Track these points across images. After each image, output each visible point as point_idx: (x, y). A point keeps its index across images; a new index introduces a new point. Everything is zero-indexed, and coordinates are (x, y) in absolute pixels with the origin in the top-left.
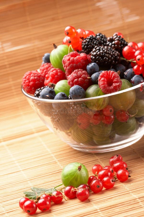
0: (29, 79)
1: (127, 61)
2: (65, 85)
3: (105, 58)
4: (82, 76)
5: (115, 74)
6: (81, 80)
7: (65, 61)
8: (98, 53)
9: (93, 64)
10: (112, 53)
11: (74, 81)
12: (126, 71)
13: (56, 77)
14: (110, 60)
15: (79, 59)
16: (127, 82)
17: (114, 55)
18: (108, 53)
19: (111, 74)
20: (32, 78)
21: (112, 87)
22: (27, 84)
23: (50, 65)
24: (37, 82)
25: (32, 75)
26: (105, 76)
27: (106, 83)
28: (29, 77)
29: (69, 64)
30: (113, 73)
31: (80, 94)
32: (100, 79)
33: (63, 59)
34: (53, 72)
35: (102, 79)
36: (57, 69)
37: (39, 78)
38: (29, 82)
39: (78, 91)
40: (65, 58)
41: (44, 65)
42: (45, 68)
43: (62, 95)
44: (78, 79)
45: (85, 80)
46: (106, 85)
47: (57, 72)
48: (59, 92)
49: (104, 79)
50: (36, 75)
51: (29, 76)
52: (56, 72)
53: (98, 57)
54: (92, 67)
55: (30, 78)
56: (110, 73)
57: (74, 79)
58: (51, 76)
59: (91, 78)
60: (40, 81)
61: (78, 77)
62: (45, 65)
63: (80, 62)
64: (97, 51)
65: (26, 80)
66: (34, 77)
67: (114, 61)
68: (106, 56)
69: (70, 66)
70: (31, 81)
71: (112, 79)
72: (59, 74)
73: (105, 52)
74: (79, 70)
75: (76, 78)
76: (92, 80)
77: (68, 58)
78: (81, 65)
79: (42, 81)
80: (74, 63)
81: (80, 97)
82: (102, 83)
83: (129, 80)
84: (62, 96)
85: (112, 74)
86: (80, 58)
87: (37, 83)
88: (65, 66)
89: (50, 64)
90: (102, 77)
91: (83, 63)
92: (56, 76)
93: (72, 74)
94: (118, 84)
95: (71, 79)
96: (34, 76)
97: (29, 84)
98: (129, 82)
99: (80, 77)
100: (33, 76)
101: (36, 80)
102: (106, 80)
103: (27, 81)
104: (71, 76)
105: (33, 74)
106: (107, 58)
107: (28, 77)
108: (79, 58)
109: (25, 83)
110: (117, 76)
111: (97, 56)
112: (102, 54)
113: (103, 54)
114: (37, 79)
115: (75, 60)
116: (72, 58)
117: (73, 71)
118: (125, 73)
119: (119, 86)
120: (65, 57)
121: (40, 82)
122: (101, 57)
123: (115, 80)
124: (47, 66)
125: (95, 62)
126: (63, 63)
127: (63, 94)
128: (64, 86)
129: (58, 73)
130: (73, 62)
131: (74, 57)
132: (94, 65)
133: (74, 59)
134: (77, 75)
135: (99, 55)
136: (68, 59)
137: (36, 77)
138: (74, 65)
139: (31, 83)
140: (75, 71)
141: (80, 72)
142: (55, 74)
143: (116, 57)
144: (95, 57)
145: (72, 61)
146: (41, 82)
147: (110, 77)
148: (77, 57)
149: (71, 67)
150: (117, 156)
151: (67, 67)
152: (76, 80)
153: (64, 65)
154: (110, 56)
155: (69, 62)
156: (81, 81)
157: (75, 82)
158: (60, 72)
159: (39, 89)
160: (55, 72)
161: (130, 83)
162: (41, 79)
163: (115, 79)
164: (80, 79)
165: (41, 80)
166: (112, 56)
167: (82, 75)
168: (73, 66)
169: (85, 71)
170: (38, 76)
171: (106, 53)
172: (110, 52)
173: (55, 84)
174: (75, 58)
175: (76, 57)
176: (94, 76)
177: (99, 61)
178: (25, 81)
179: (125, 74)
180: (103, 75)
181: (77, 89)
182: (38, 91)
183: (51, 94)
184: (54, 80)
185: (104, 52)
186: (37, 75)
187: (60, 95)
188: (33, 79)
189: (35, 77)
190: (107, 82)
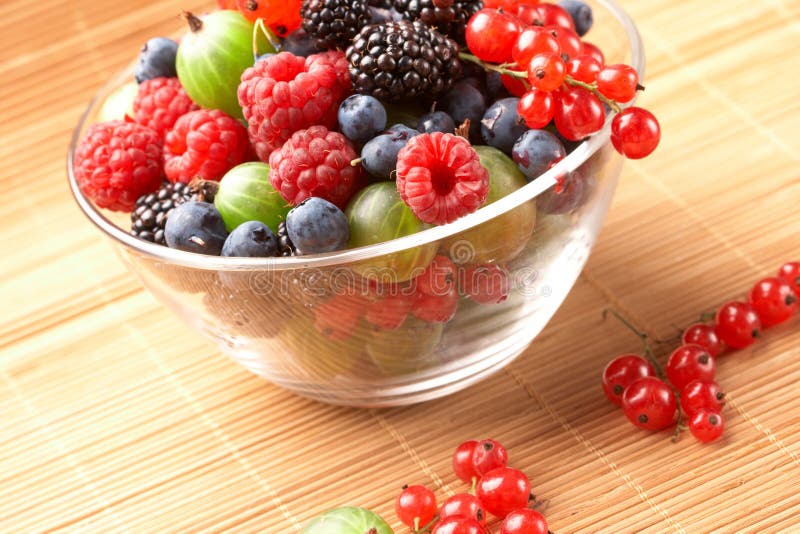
0: (107, 160)
1: (486, 70)
2: (259, 188)
3: (407, 75)
4: (329, 158)
5: (459, 150)
6: (326, 173)
7: (252, 96)
8: (381, 58)
9: (362, 101)
10: (430, 52)
11: (300, 179)
12: (488, 113)
13: (214, 152)
14: (425, 80)
15: (309, 89)
16: (498, 160)
17: (438, 55)
18: (419, 55)
19: (443, 148)
20: (116, 156)
21: (452, 200)
22: (101, 180)
23: (176, 89)
24: (138, 171)
25: (113, 142)
26: (424, 158)
27: (429, 185)
28: (105, 152)
29: (272, 110)
30: (452, 143)
31: (334, 234)
32: (406, 172)
33: (242, 86)
34: (203, 133)
35: (415, 172)
36: (212, 114)
37: (141, 151)
38: (109, 171)
39: (324, 226)
40: (249, 82)
41: (152, 90)
42: (157, 103)
43: (256, 232)
44: (315, 171)
45: (342, 172)
46: (432, 196)
47: (215, 128)
48: (242, 220)
49: (422, 172)
50: (129, 139)
51: (106, 146)
52: (213, 131)
53: (379, 74)
54: (361, 114)
55: (111, 155)
56: (438, 142)
57: (299, 170)
58: (195, 147)
59: (364, 160)
60: (149, 161)
61: (313, 163)
62: (157, 88)
63: (313, 98)
64: (375, 50)
65: (93, 164)
66: (124, 154)
67: (439, 81)
68: (412, 69)
69: (274, 116)
70: (117, 169)
71: (450, 165)
72: (224, 135)
73: (405, 53)
74: (313, 130)
75: (305, 169)
76: (367, 166)
77: (262, 85)
78: (318, 109)
79: (155, 164)
80: (291, 106)
81: (333, 247)
82: (414, 190)
83: (507, 149)
84: (255, 240)
85: (449, 149)
86: (312, 82)
87: (141, 176)
88: (250, 114)
89: (174, 85)
90: (412, 162)
91: (325, 101)
92: (214, 146)
93: (286, 146)
94: (476, 187)
95: (284, 169)
96: (122, 145)
97: (108, 182)
98: (505, 157)
99: (321, 161)
100: (118, 147)
101: (135, 163)
102: (427, 173)
103: (98, 170)
104: (283, 159)
105: (118, 135)
106: (416, 76)
107: (100, 155)
108: (305, 84)
109: (93, 176)
110: (469, 156)
111: (377, 72)
112: (393, 62)
113: (400, 61)
114: (136, 157)
115: (292, 96)
116: (278, 87)
117: (290, 136)
118: (484, 121)
119: (480, 193)
120: (249, 78)
121: (150, 167)
122: (391, 73)
123: (465, 172)
124: (163, 93)
125: (368, 92)
126: (240, 101)
127: (260, 229)
128: (252, 189)
129: (220, 134)
130: (285, 101)
131: (288, 82)
132: (369, 105)
133: (286, 90)
134: (309, 154)
135: (385, 68)
136: (266, 91)
137: (131, 151)
138: (291, 110)
139: (117, 177)
140: (296, 136)
141: (318, 141)
142: (208, 139)
143: (445, 63)
144: (371, 76)
145: (280, 97)
146: (153, 168)
147: (442, 159)
148: (300, 78)
149: (278, 122)
150: (488, 447)
151: (260, 119)
152: (306, 174)
153: (245, 110)
154: (426, 65)
155: (268, 101)
156: (327, 178)
157: (302, 183)
158: (226, 128)
159: (149, 199)
160: (209, 130)
161: (509, 160)
162: (149, 154)
163: (464, 167)
164: (321, 169)
165: (152, 159)
166: (432, 64)
167: (327, 154)
168: (287, 120)
169: (335, 134)
170: (138, 142)
171: (409, 54)
172: (422, 49)
173: (215, 182)
174: (291, 84)
175: (293, 78)
176: (371, 151)
177: (385, 89)
178: (91, 167)
179: (486, 127)
180: (418, 157)
181: (320, 216)
182: (149, 206)
183: (209, 231)
184: (207, 162)
185: (401, 53)
186: (136, 138)
187: (249, 235)
188: (123, 159)
189: (126, 149)
190: (432, 181)
